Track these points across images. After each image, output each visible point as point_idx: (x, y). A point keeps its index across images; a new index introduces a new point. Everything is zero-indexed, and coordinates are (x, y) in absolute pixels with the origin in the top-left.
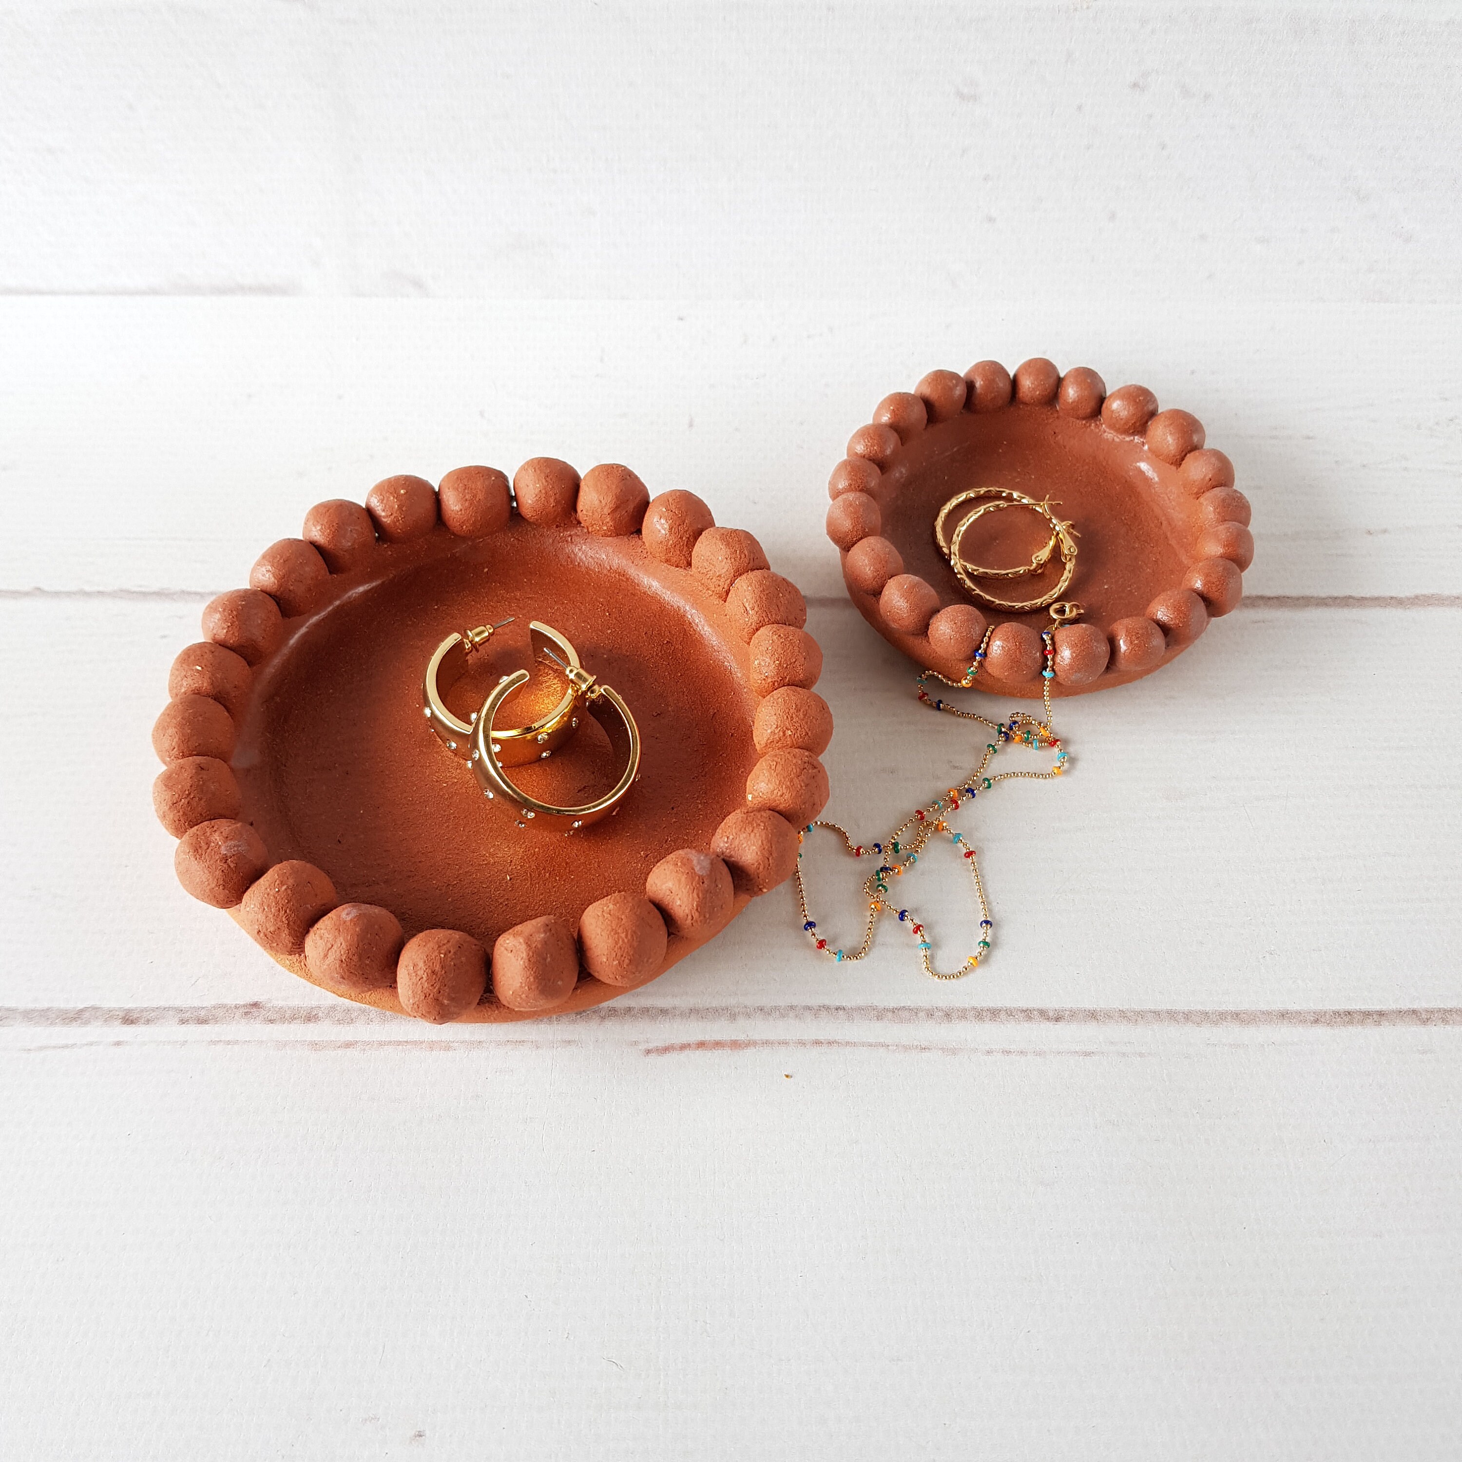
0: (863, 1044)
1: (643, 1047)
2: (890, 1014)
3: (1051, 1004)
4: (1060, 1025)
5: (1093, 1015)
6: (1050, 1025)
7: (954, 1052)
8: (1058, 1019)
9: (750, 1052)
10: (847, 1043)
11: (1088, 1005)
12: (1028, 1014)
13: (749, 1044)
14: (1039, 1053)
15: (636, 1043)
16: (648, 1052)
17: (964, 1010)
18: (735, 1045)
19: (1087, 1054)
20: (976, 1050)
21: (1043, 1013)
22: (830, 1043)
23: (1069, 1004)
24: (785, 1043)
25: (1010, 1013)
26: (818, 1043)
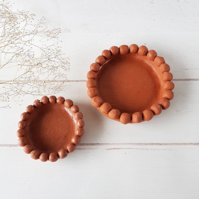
0: (135, 149)
1: (106, 149)
2: (139, 144)
3: (160, 142)
4: (161, 146)
5: (166, 144)
6: (160, 146)
7: (147, 149)
8: (161, 145)
9: (120, 150)
10: (133, 148)
11: (165, 143)
12: (157, 144)
13: (120, 149)
14: (158, 150)
15: (105, 148)
16: (107, 150)
17: (149, 143)
18: (118, 149)
19: (165, 150)
20: (150, 149)
21: (159, 144)
22: (131, 148)
23: (162, 142)
24: (125, 148)
25: (155, 144)
26: (129, 148)
